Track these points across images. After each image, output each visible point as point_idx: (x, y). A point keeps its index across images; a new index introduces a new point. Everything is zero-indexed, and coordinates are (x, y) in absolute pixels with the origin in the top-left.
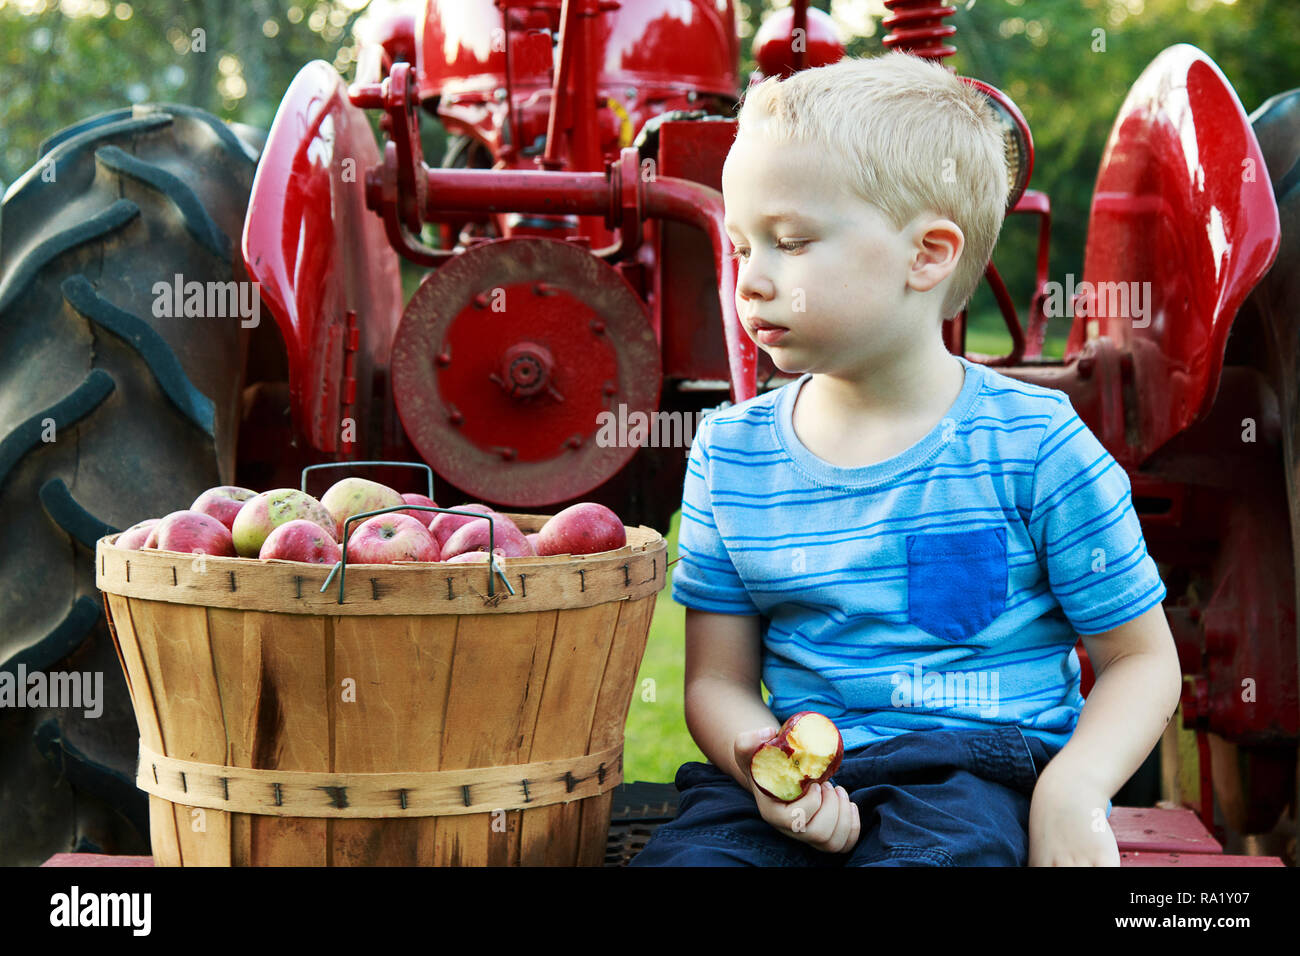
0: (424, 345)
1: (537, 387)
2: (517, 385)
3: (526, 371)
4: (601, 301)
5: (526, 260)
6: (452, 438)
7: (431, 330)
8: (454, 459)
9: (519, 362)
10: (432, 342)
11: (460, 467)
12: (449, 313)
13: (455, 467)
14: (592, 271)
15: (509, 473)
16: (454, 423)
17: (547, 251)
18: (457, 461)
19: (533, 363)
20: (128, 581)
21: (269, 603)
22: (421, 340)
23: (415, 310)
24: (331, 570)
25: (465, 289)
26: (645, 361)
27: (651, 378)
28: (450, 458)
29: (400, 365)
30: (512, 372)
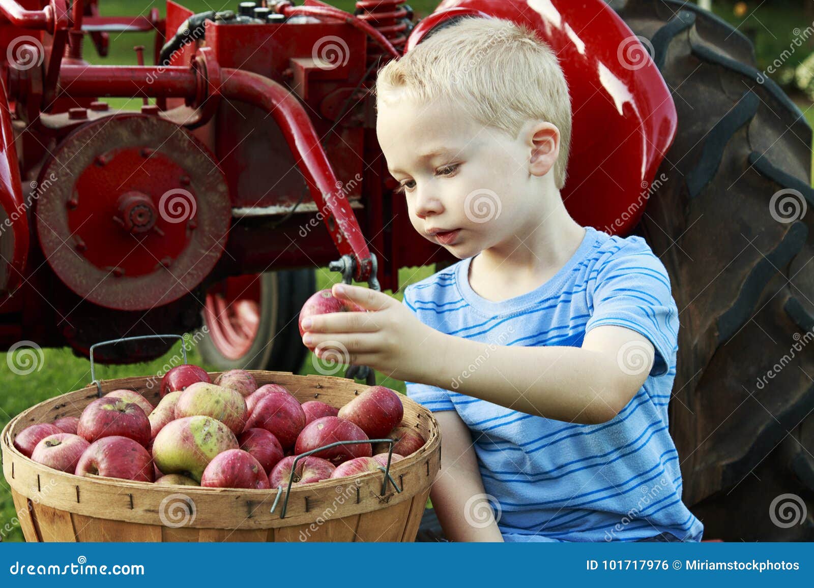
0: (60, 193)
1: (149, 227)
2: (135, 225)
3: (140, 215)
4: (189, 162)
5: (137, 132)
6: (79, 260)
7: (65, 181)
8: (80, 276)
9: (136, 208)
10: (65, 190)
11: (84, 282)
12: (78, 169)
13: (81, 282)
14: (184, 141)
15: (119, 286)
16: (79, 249)
17: (153, 124)
18: (82, 278)
19: (147, 209)
20: (78, 502)
21: (225, 523)
22: (58, 189)
23: (55, 167)
24: (276, 494)
25: (91, 152)
26: (218, 205)
27: (223, 218)
28: (77, 275)
29: (42, 208)
30: (131, 215)
